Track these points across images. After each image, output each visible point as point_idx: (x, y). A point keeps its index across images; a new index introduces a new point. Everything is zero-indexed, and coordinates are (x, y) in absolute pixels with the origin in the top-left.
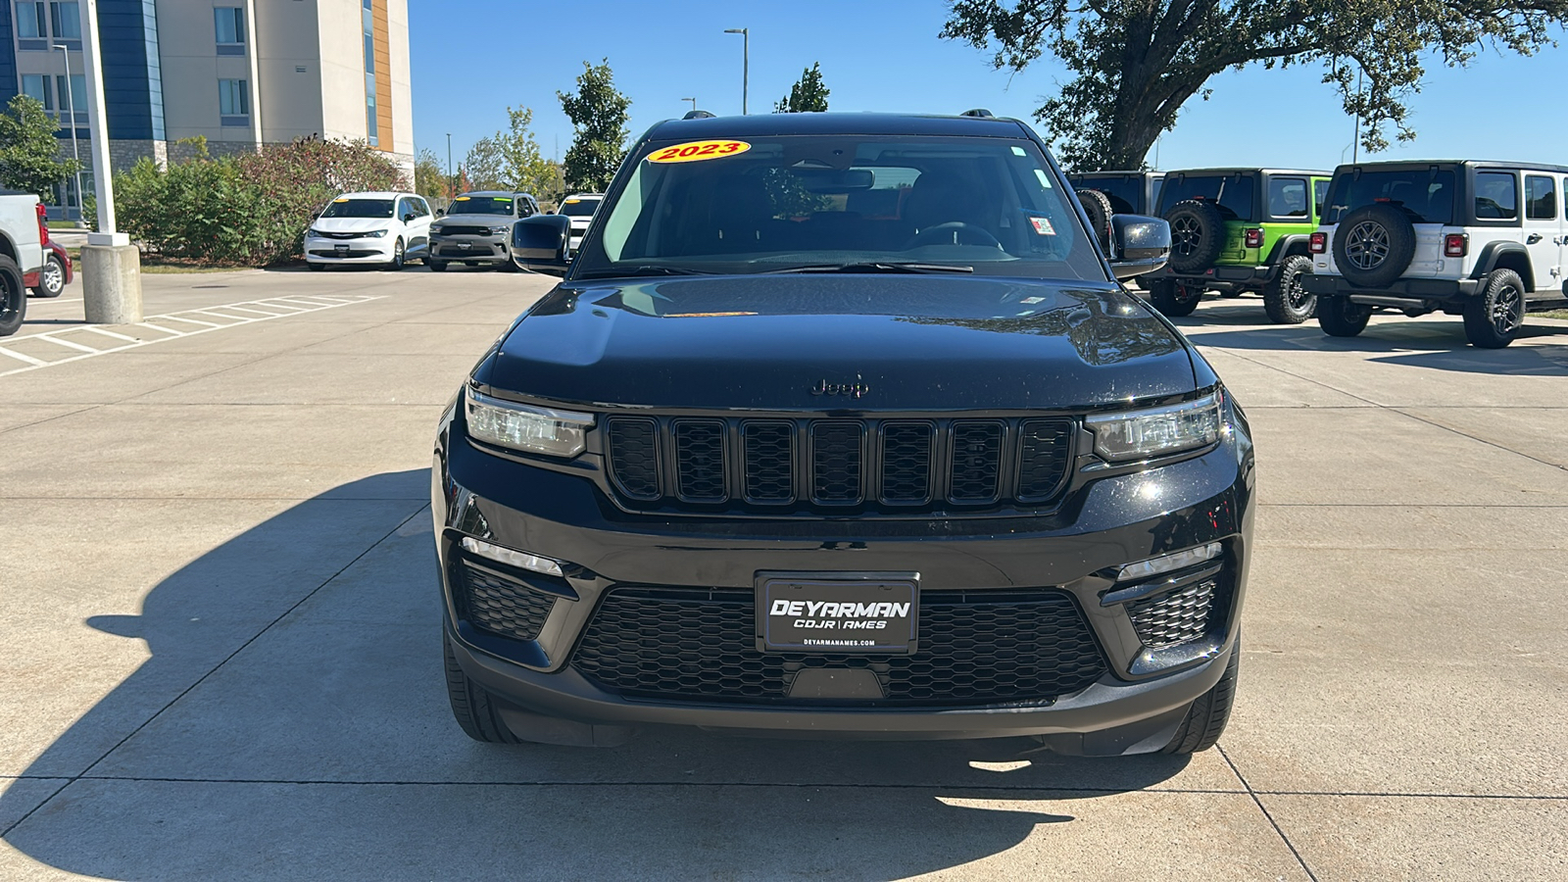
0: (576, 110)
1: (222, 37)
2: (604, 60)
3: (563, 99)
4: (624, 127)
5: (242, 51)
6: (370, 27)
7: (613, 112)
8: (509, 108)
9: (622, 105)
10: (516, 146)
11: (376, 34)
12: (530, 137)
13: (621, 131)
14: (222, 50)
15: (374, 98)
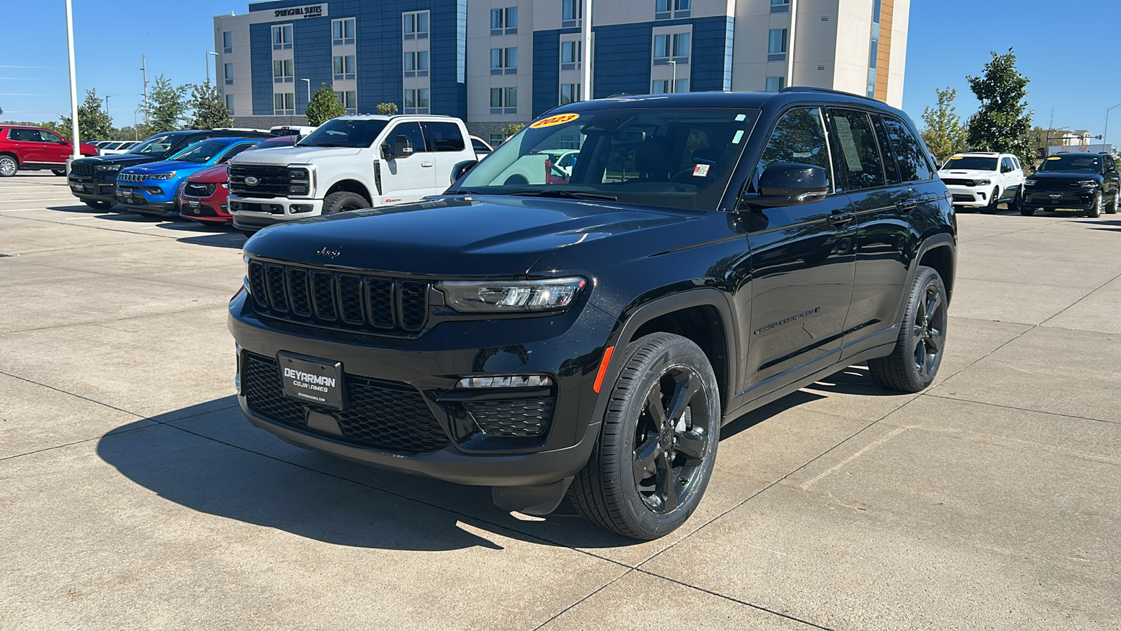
0: (980, 89)
1: (772, 49)
2: (1010, 50)
3: (972, 81)
4: (1021, 102)
5: (784, 58)
6: (876, 35)
7: (1011, 90)
8: (937, 90)
9: (1021, 84)
10: (940, 117)
11: (881, 40)
12: (952, 110)
13: (1019, 105)
14: (771, 58)
15: (874, 86)
